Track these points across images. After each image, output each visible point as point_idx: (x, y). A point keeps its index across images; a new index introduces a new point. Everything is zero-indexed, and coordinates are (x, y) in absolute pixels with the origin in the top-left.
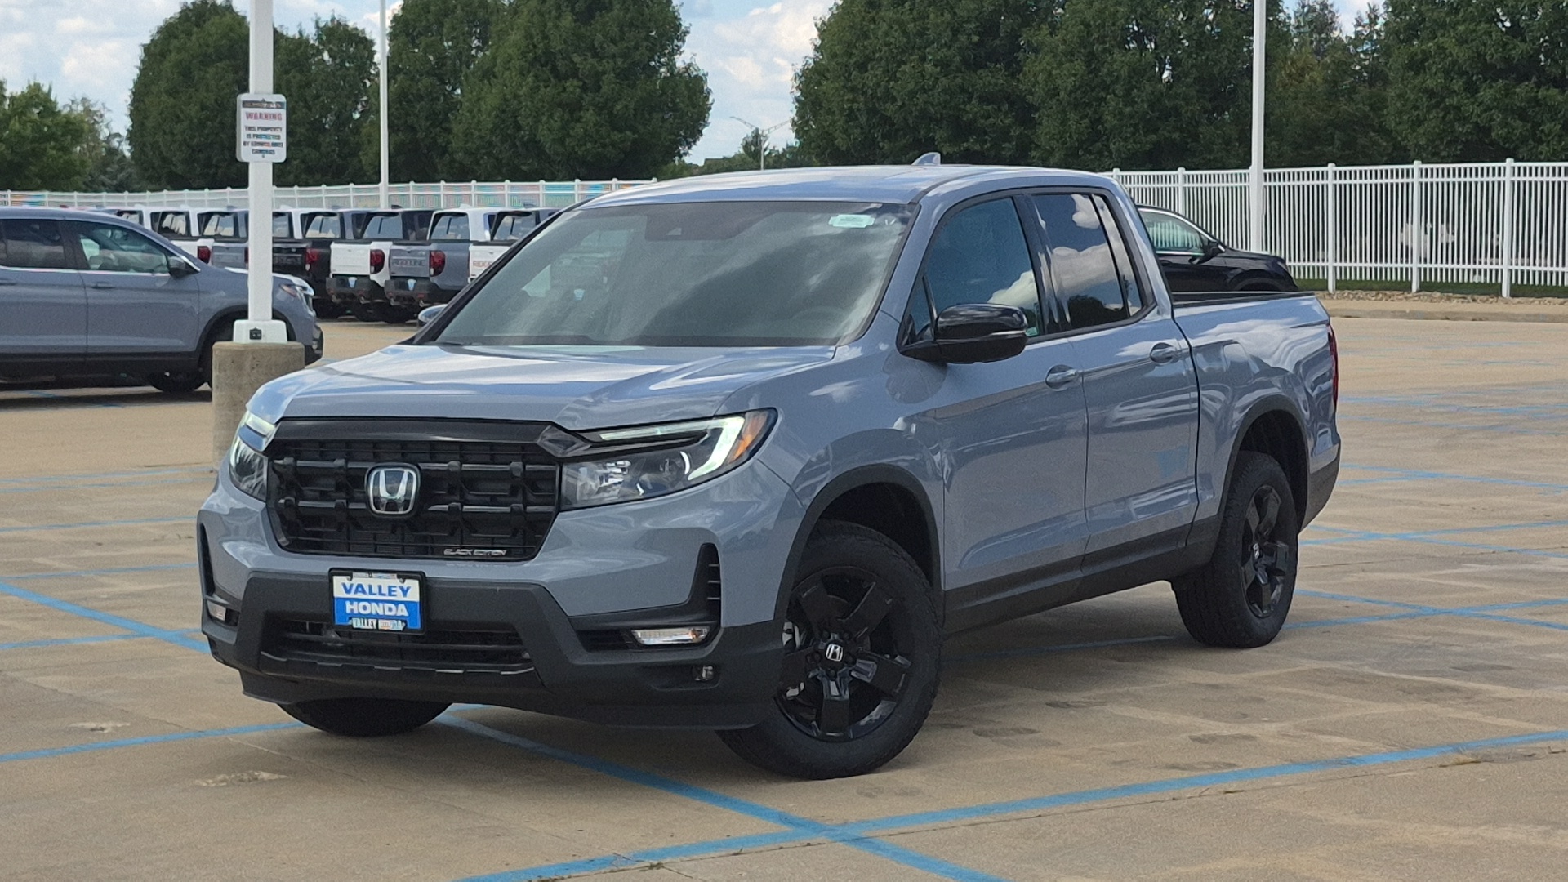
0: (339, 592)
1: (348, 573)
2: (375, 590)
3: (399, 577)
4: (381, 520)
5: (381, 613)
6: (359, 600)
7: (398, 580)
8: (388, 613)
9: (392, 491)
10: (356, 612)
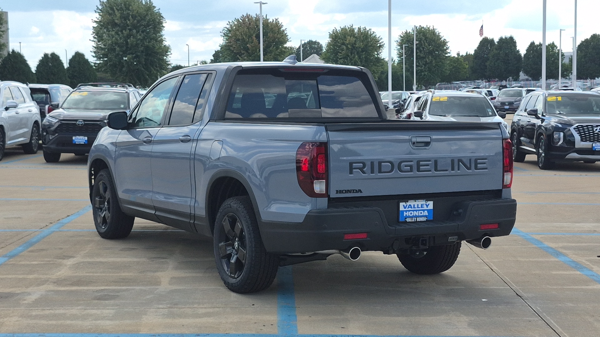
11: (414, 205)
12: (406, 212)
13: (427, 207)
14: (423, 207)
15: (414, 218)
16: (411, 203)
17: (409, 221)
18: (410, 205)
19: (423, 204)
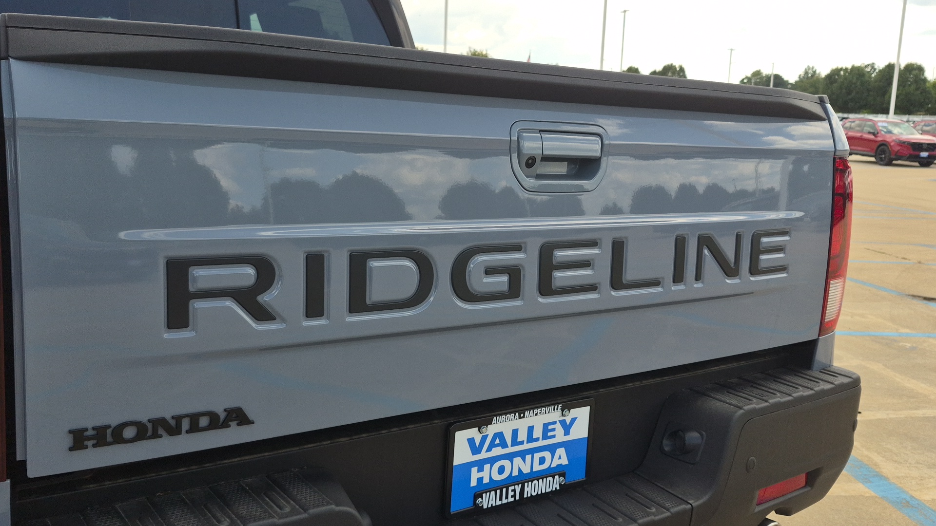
11: (515, 433)
12: (481, 470)
13: (567, 433)
14: (550, 434)
15: (511, 488)
16: (504, 425)
17: (493, 503)
18: (496, 435)
19: (555, 423)
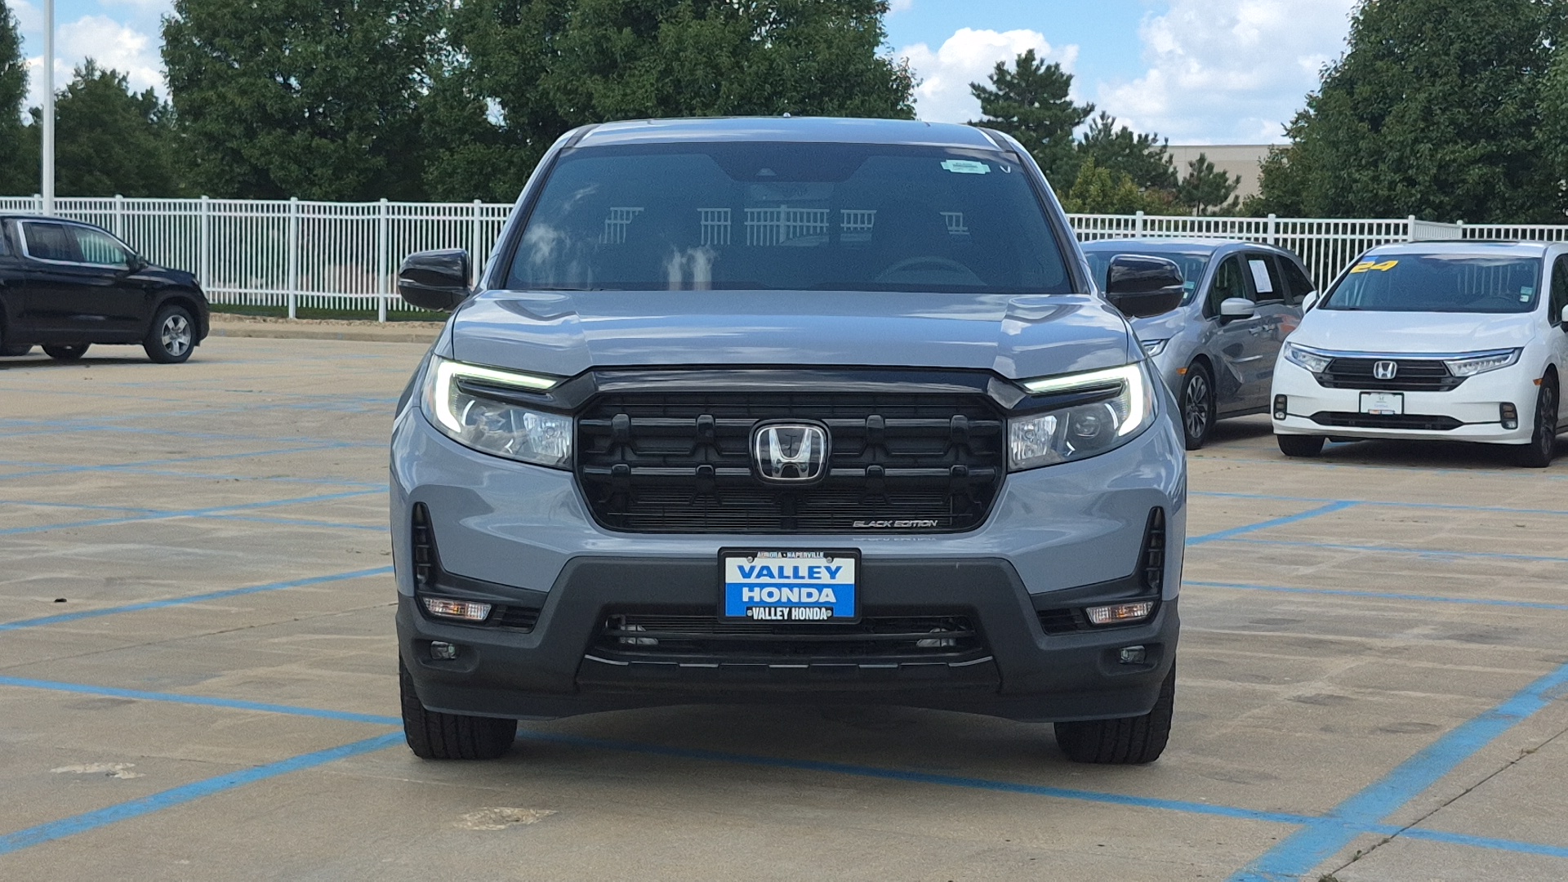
0: (732, 575)
1: (751, 553)
2: (788, 572)
3: (826, 556)
4: (777, 489)
5: (795, 599)
6: (762, 586)
7: (825, 559)
8: (805, 599)
9: (790, 451)
10: (757, 599)
